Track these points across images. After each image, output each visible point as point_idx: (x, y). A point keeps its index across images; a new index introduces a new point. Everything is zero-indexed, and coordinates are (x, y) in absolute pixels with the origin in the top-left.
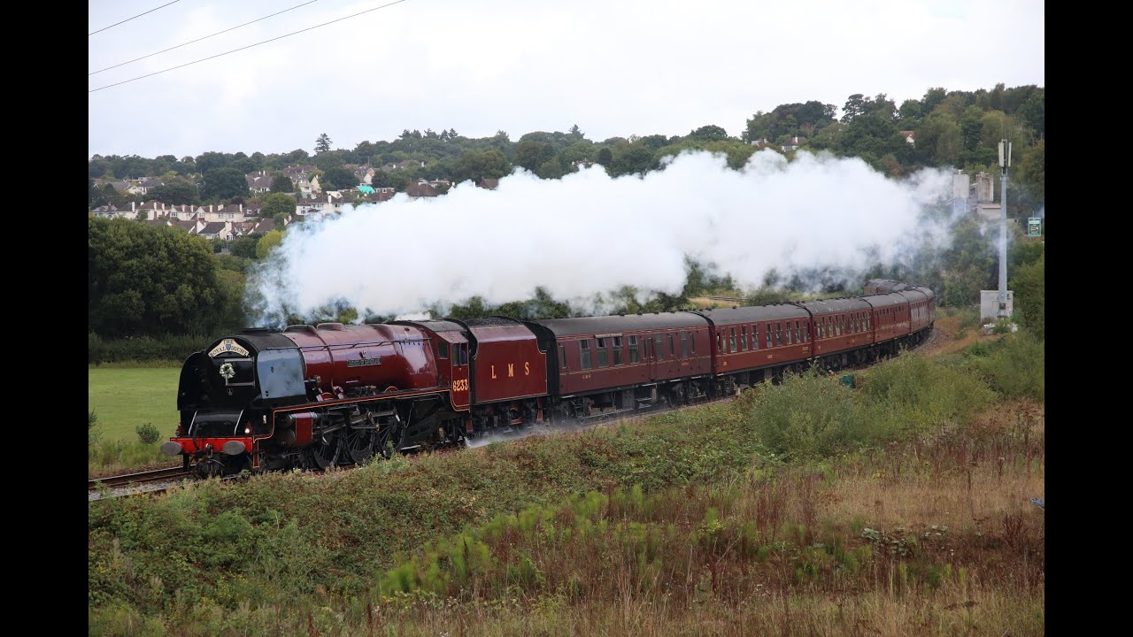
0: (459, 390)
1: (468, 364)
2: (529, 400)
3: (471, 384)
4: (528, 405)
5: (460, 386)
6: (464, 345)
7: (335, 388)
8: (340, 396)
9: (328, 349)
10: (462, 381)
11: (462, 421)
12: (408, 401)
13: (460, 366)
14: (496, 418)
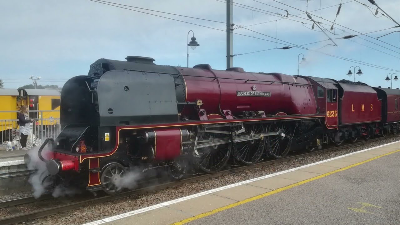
0: (331, 116)
1: (337, 102)
2: (373, 123)
3: (339, 113)
4: (371, 126)
5: (331, 114)
6: (335, 90)
7: (225, 111)
8: (229, 117)
9: (218, 81)
10: (333, 111)
11: (333, 134)
12: (294, 122)
13: (332, 103)
14: (353, 133)
